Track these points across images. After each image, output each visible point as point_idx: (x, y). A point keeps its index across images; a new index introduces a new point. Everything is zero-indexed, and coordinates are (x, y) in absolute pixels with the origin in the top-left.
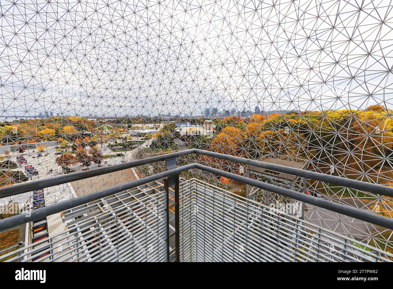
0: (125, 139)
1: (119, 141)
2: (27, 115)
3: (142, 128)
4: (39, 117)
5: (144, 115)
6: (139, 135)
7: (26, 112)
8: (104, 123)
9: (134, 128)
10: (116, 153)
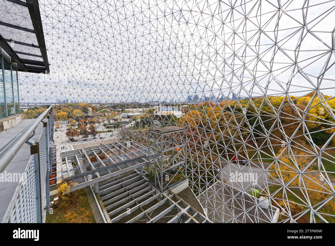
0: (117, 120)
1: (112, 122)
2: (47, 102)
3: (132, 112)
4: (58, 103)
6: (129, 117)
7: (46, 100)
8: (105, 108)
9: (126, 112)
10: (108, 130)
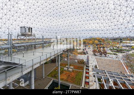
0: (118, 47)
3: (130, 43)
6: (127, 46)
7: (86, 36)
9: (124, 43)
10: (113, 53)
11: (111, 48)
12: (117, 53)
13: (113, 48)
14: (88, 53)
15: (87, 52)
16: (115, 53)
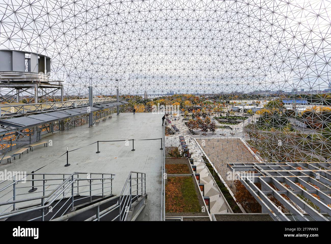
3: (240, 104)
5: (238, 91)
10: (224, 125)
11: (217, 116)
12: (231, 126)
13: (221, 115)
14: (177, 131)
15: (174, 127)
16: (227, 125)
